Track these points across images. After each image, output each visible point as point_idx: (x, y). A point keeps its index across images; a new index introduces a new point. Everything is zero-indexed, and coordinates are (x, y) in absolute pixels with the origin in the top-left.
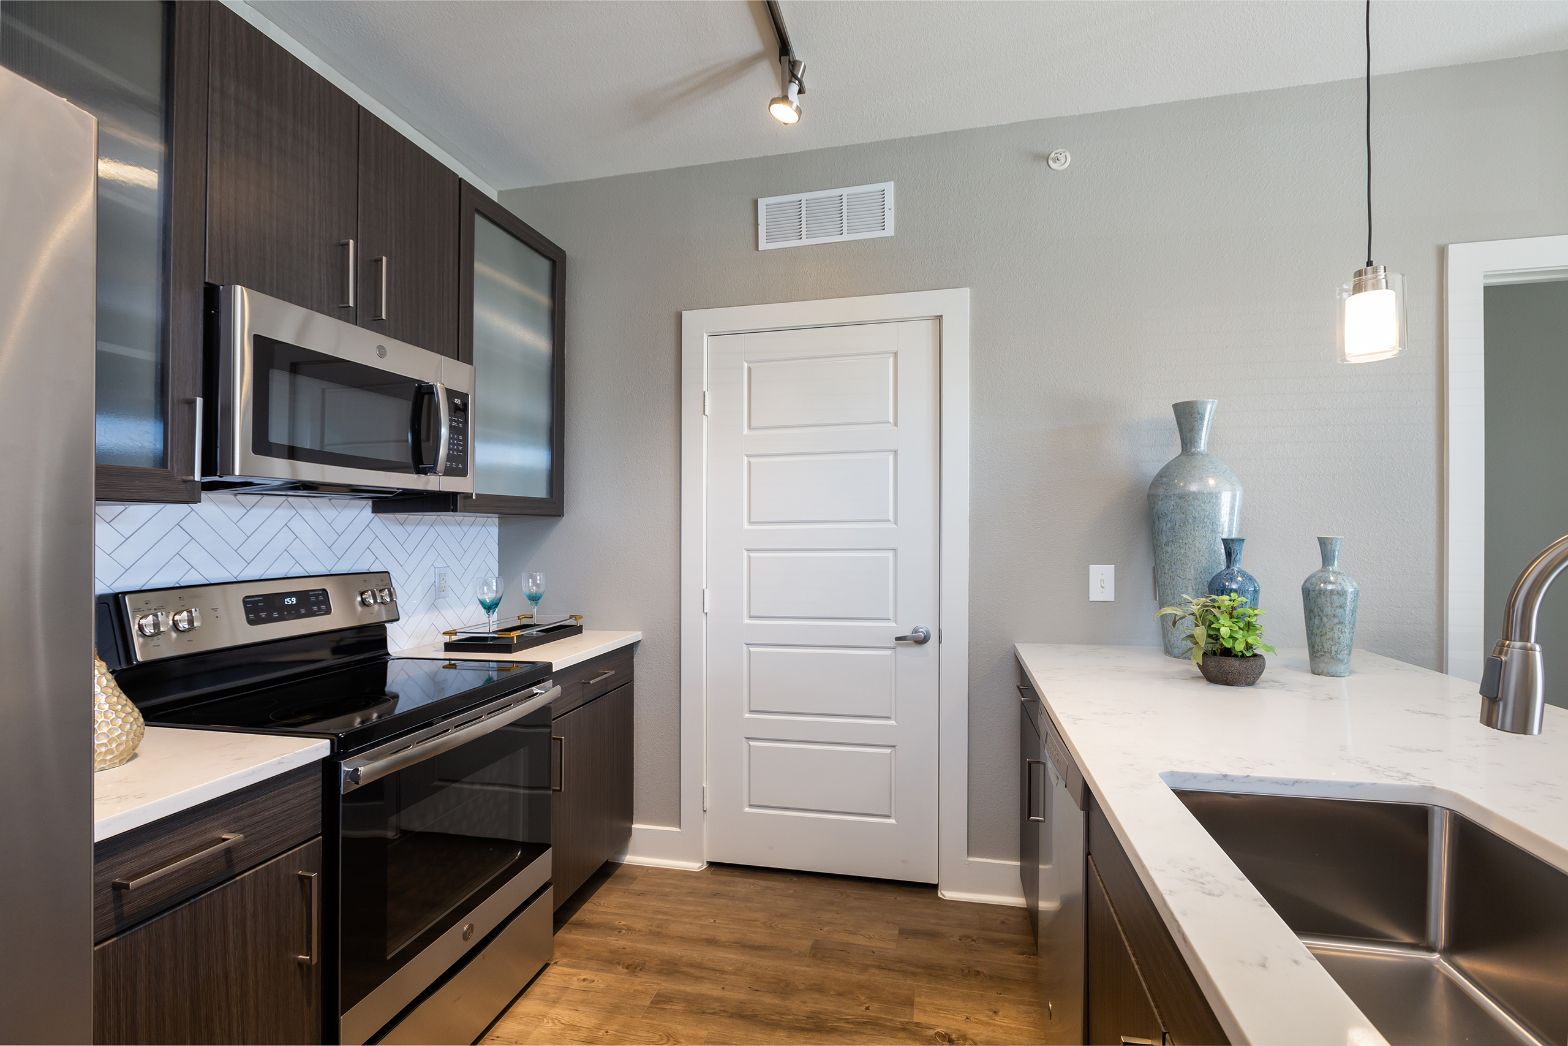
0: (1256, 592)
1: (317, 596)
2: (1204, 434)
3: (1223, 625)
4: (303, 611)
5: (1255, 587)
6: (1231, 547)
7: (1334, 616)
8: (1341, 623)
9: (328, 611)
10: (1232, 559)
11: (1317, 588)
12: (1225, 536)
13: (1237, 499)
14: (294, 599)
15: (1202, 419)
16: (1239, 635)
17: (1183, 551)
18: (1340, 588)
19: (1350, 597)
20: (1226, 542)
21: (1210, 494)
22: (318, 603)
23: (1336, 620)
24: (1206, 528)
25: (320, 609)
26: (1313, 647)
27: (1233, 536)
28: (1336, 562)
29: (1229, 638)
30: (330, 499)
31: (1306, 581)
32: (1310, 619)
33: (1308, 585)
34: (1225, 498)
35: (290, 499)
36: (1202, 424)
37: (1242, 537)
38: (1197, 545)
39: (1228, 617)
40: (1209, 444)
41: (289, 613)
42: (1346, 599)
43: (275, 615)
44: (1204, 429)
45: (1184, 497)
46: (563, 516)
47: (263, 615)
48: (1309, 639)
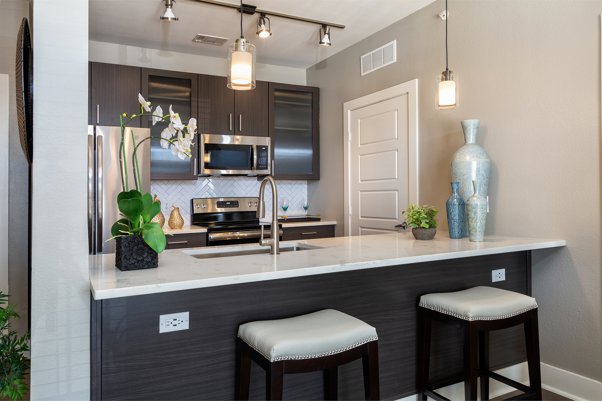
1: (236, 202)
4: (231, 206)
9: (238, 207)
14: (229, 203)
22: (236, 204)
25: (236, 206)
30: (244, 177)
35: (233, 178)
41: (228, 206)
43: (224, 206)
46: (320, 180)
47: (221, 206)
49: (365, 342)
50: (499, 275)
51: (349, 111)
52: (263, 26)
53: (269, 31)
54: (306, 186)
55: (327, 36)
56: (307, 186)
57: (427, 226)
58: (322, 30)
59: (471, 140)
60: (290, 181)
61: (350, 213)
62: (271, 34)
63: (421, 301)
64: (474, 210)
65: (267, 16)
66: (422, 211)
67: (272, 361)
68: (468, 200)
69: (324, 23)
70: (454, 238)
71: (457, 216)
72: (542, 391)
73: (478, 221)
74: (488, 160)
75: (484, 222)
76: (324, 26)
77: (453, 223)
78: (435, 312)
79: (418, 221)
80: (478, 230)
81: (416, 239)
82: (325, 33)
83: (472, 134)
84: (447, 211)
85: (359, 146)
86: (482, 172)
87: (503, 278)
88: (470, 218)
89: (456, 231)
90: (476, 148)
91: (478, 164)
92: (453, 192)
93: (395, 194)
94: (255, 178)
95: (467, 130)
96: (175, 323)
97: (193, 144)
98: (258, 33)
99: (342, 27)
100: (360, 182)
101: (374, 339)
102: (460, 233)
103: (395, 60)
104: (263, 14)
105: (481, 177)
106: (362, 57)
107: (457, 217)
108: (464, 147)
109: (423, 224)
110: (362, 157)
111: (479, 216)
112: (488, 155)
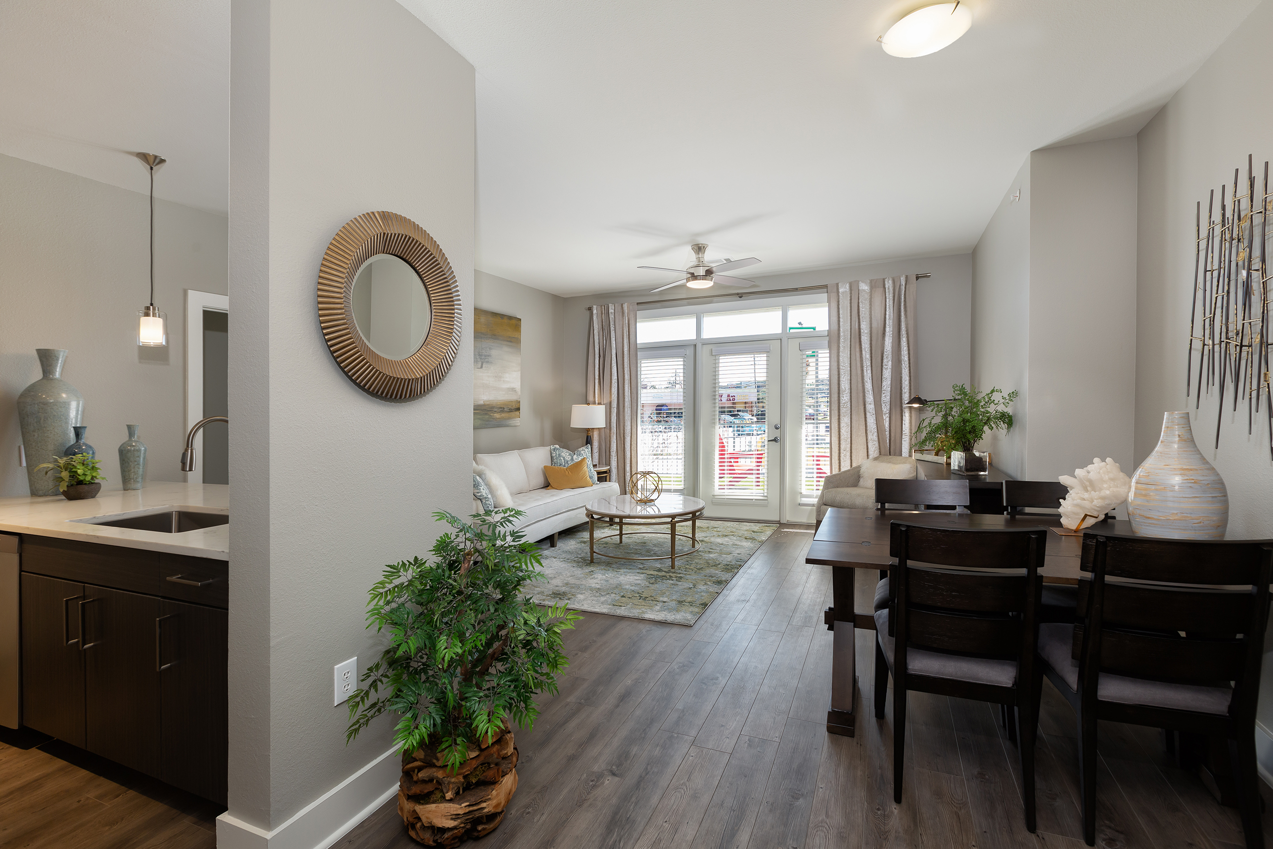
0: (93, 453)
2: (58, 370)
3: (79, 469)
5: (93, 451)
6: (78, 431)
7: (135, 461)
8: (138, 464)
10: (80, 437)
11: (127, 449)
12: (73, 426)
13: (80, 406)
15: (58, 360)
16: (88, 473)
17: (46, 435)
18: (137, 448)
19: (142, 452)
20: (75, 428)
21: (65, 402)
23: (136, 463)
24: (62, 422)
26: (125, 477)
27: (78, 426)
28: (136, 436)
29: (83, 475)
31: (121, 446)
32: (123, 464)
33: (122, 448)
34: (73, 405)
36: (57, 363)
37: (84, 425)
38: (56, 431)
39: (82, 465)
40: (61, 374)
42: (141, 453)
44: (59, 365)
45: (46, 404)
48: (122, 474)
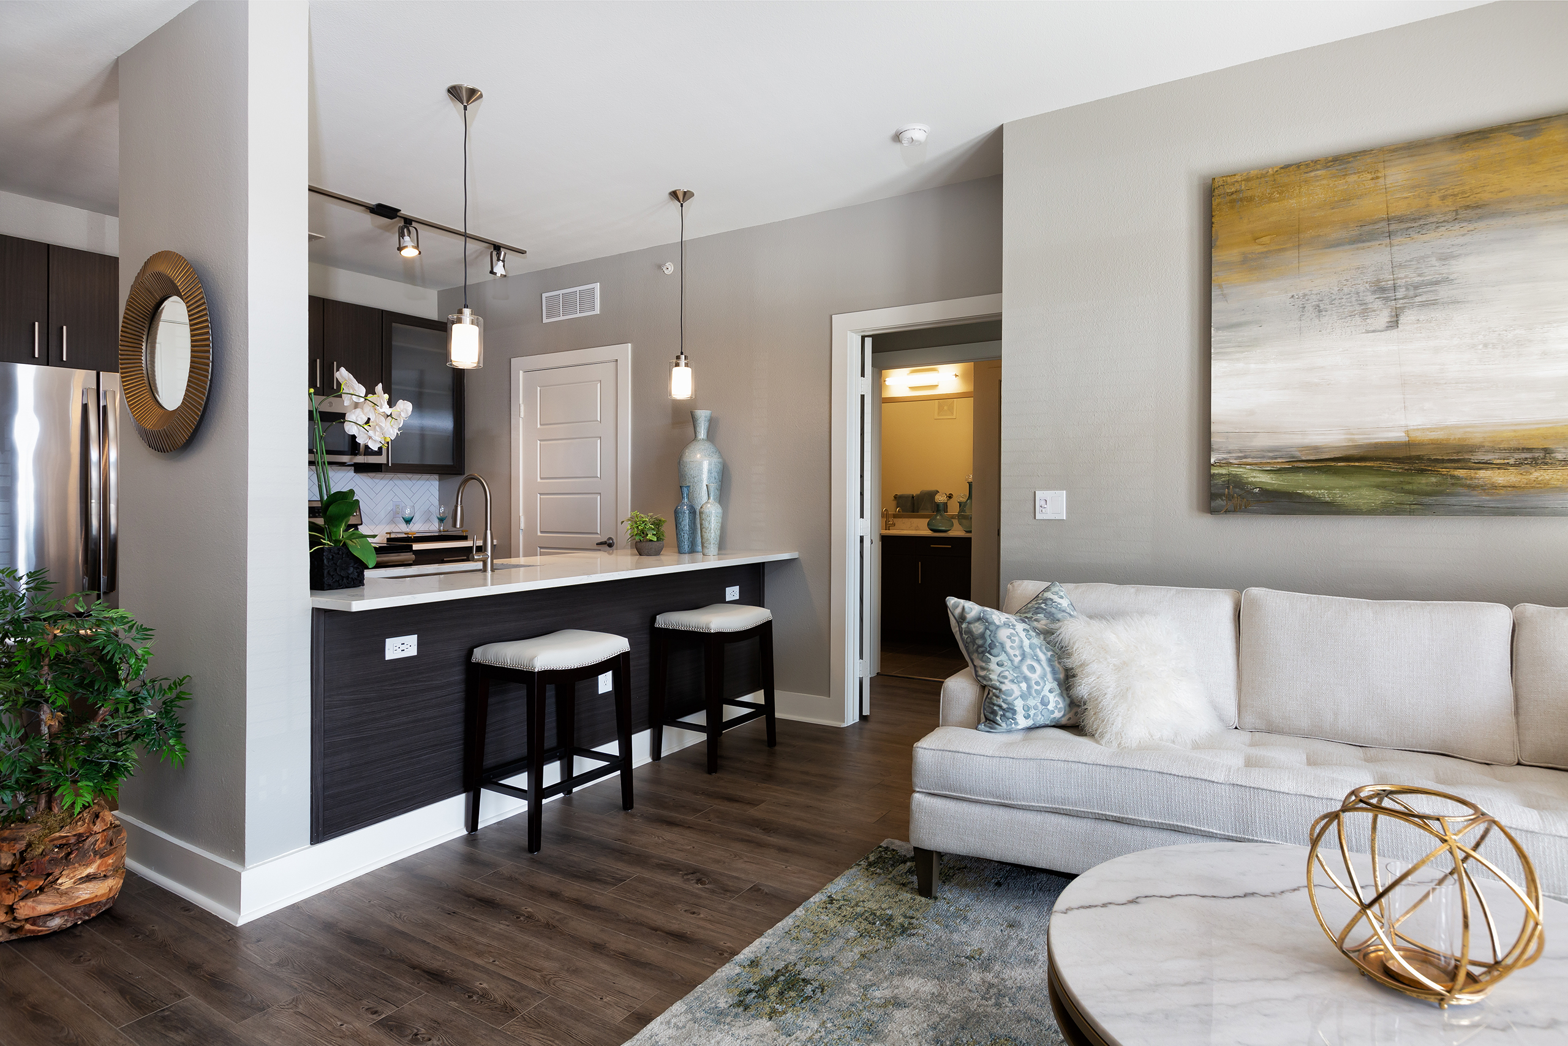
49: (619, 653)
50: (733, 593)
51: (521, 372)
52: (407, 238)
53: (417, 247)
54: (436, 483)
55: (501, 264)
56: (438, 482)
57: (655, 539)
58: (495, 253)
59: (702, 435)
60: (409, 476)
61: (522, 526)
62: (420, 253)
63: (657, 621)
64: (708, 519)
65: (414, 224)
66: (648, 520)
67: (536, 671)
68: (701, 508)
69: (497, 244)
70: (684, 553)
71: (688, 526)
72: (776, 720)
73: (712, 531)
74: (720, 460)
75: (718, 533)
76: (497, 248)
77: (682, 534)
78: (674, 630)
79: (643, 533)
80: (712, 541)
81: (641, 555)
82: (499, 260)
83: (703, 428)
84: (676, 521)
85: (539, 426)
86: (715, 474)
87: (737, 597)
88: (704, 528)
89: (686, 546)
90: (707, 445)
91: (710, 464)
92: (683, 498)
93: (597, 498)
94: (350, 468)
95: (699, 422)
96: (403, 647)
97: (399, 433)
98: (400, 249)
99: (523, 252)
100: (539, 480)
101: (627, 650)
102: (690, 547)
103: (597, 311)
104: (408, 221)
105: (713, 480)
106: (544, 295)
107: (687, 528)
108: (694, 443)
109: (650, 537)
110: (541, 443)
111: (713, 526)
112: (721, 455)
